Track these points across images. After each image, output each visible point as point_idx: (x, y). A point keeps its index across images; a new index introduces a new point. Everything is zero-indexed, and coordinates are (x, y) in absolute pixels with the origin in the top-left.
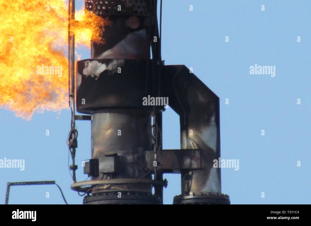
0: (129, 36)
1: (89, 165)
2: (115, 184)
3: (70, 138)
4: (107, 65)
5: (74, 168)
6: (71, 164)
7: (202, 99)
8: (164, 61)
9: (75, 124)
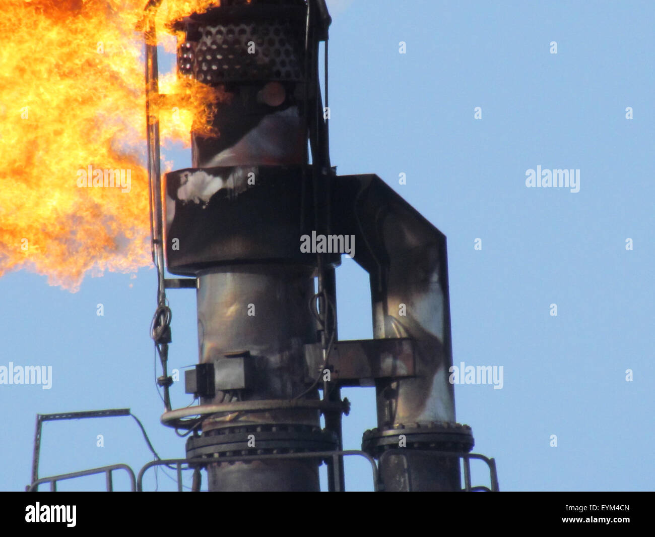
0: (266, 122)
2: (247, 412)
3: (157, 323)
5: (166, 382)
7: (411, 239)
9: (164, 296)
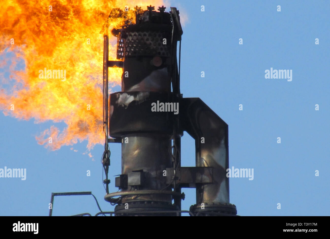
0: (154, 73)
1: (119, 180)
2: (141, 195)
3: (104, 157)
4: (135, 96)
5: (107, 182)
6: (105, 178)
7: (213, 125)
8: (182, 94)
9: (108, 146)
